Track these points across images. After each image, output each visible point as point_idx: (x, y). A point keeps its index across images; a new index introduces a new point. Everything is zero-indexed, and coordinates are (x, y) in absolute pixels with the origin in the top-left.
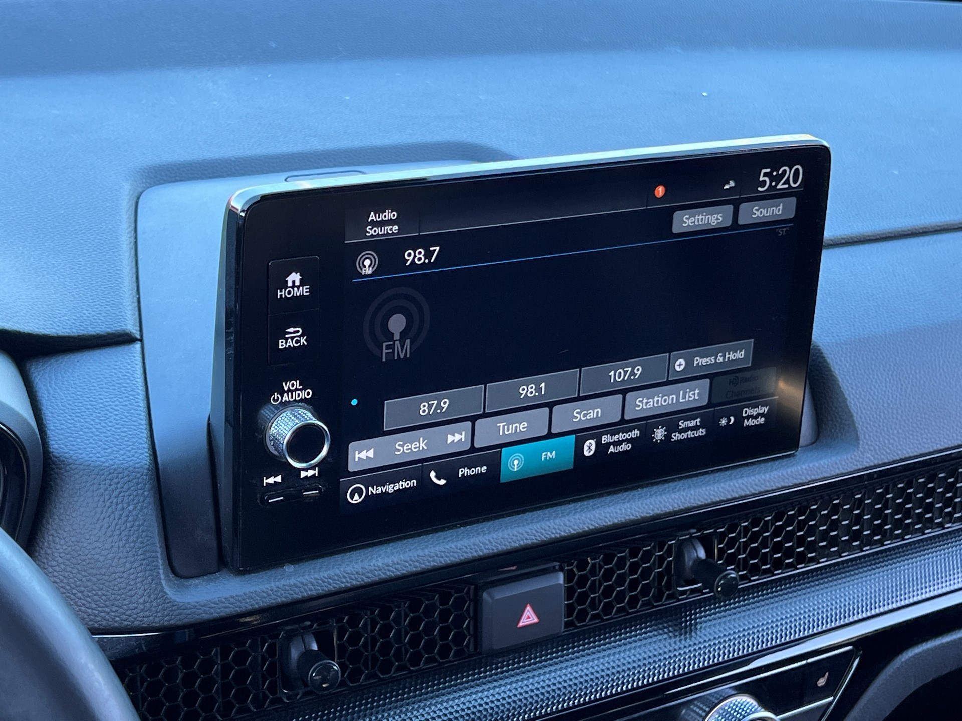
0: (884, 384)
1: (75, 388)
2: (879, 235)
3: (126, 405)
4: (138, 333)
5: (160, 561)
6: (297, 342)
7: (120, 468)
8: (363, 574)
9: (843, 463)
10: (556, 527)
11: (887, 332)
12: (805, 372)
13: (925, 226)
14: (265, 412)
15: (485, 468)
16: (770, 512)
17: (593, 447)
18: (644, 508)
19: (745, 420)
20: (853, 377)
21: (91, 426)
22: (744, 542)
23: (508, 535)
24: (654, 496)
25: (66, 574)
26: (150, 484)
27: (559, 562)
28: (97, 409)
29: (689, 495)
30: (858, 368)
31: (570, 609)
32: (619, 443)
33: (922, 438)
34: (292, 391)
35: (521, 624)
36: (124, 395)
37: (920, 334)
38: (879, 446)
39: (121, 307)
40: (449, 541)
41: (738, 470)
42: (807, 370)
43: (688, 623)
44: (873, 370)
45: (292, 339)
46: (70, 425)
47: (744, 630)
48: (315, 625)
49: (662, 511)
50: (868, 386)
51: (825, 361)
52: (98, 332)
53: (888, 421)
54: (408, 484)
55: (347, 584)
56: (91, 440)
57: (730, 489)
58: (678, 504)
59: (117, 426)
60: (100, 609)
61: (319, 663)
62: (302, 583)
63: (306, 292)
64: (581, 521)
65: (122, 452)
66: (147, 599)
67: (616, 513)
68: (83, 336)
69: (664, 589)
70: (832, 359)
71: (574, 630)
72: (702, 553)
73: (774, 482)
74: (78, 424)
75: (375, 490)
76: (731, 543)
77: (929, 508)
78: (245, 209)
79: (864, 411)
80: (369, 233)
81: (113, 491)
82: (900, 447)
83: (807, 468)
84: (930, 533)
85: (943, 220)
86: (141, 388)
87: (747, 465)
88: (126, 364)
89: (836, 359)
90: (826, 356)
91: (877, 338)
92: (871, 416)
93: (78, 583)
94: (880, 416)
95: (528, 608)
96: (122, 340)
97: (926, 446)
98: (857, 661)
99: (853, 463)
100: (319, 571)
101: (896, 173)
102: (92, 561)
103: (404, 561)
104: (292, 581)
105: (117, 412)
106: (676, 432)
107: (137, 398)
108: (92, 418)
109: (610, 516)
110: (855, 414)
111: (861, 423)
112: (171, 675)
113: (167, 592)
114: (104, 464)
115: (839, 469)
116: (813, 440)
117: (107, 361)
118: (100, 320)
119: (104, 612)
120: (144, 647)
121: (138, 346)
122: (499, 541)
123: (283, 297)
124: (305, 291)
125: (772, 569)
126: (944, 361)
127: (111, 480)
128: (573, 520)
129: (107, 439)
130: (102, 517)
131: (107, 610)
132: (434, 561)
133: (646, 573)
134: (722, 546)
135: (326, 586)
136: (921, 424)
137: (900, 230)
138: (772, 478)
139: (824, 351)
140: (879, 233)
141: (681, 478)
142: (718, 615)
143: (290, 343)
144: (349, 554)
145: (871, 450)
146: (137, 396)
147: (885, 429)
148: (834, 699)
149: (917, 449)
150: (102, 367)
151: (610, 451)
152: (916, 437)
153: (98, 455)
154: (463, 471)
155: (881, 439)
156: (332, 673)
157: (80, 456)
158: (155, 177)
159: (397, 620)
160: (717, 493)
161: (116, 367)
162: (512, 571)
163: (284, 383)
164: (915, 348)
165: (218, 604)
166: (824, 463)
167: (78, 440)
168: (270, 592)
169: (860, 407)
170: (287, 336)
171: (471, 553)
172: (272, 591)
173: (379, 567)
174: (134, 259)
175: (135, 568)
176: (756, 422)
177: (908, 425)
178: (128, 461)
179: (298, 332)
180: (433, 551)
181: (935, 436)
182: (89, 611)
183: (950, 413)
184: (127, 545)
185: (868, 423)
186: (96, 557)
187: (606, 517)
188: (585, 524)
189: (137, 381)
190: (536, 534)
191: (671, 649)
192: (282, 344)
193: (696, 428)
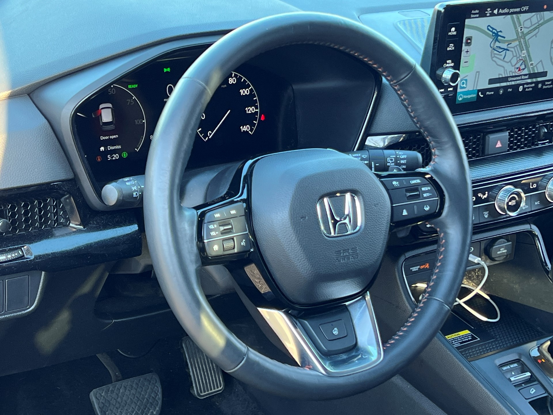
14: (442, 69)
15: (493, 92)
17: (522, 89)
27: (507, 128)
31: (509, 145)
32: (528, 88)
34: (449, 63)
35: (497, 146)
45: (451, 47)
54: (473, 96)
63: (455, 34)
75: (465, 97)
80: (471, 16)
95: (499, 141)
106: (544, 86)
123: (450, 35)
143: (450, 49)
144: (456, 116)
151: (526, 90)
154: (488, 93)
163: (447, 61)
170: (449, 46)
179: (452, 45)
192: (448, 49)
193: (550, 85)
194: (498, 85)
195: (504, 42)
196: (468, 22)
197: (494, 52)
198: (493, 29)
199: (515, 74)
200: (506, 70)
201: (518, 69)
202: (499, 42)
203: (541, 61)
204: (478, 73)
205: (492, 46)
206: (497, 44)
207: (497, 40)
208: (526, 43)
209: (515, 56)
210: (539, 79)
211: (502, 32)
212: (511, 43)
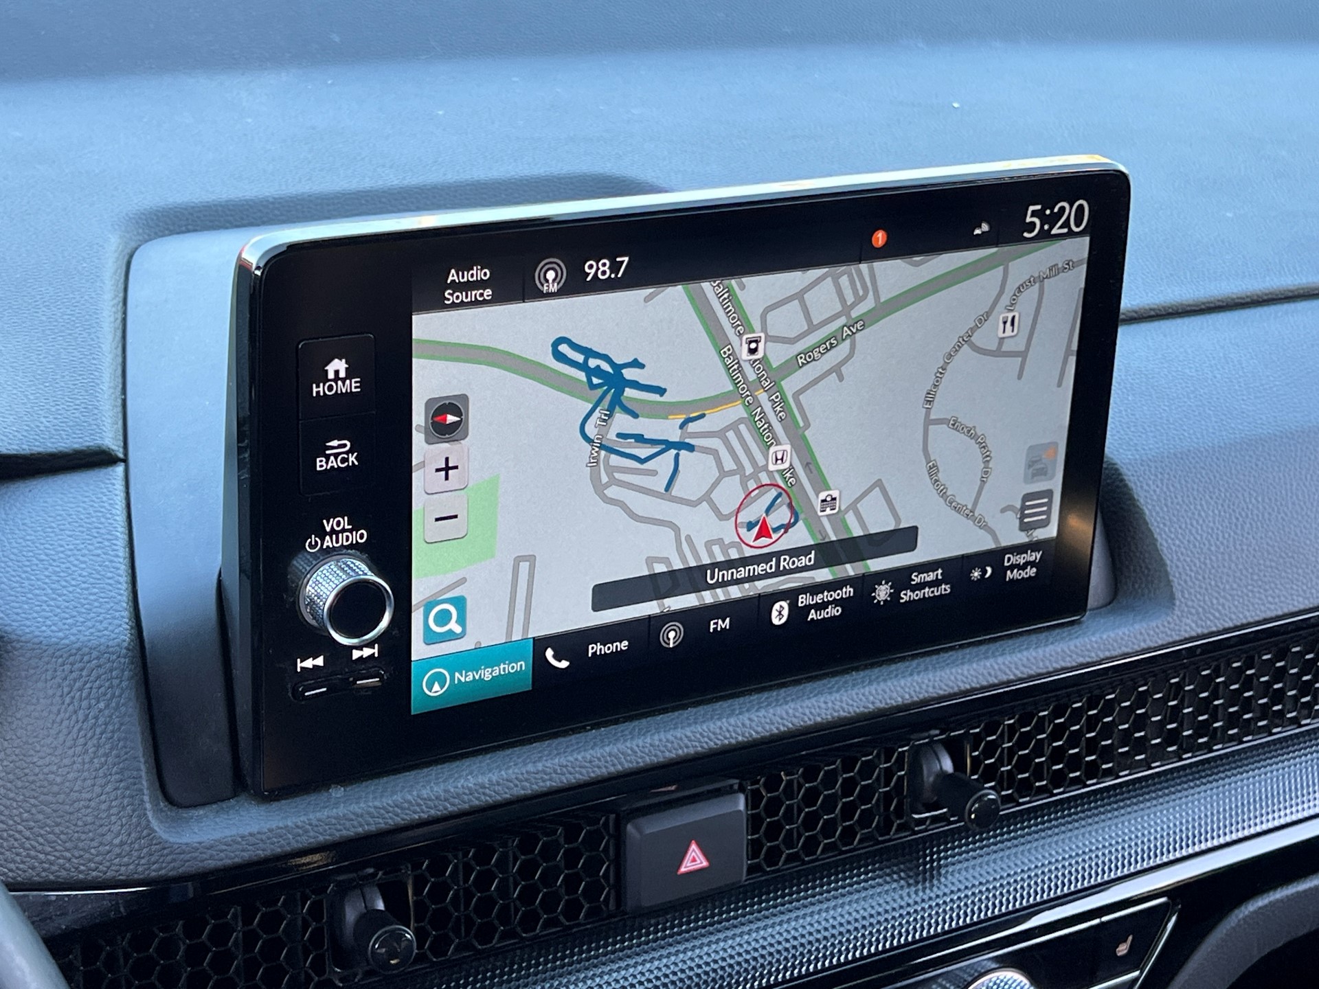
0: (1211, 519)
1: (24, 530)
2: (1203, 303)
3: (98, 555)
4: (121, 450)
5: (145, 783)
6: (344, 461)
7: (86, 646)
8: (446, 800)
9: (1152, 633)
10: (731, 729)
11: (1216, 442)
12: (1095, 501)
13: (1271, 290)
14: (298, 563)
15: (626, 643)
16: (1047, 705)
17: (786, 613)
18: (861, 700)
19: (1009, 572)
20: (1165, 509)
21: (45, 586)
22: (1008, 747)
23: (660, 740)
24: (875, 683)
25: (8, 803)
26: (130, 670)
27: (737, 778)
28: (54, 560)
29: (926, 681)
30: (1173, 495)
31: (755, 848)
32: (823, 606)
33: (1266, 597)
34: (337, 533)
35: (683, 869)
36: (95, 541)
37: (1263, 445)
38: (1203, 608)
39: (96, 411)
40: (573, 751)
41: (998, 644)
42: (1098, 500)
43: (928, 866)
44: (1195, 499)
45: (336, 455)
46: (15, 585)
47: (1009, 875)
48: (380, 873)
49: (887, 704)
50: (1188, 521)
51: (1126, 486)
52: (61, 449)
53: (1217, 571)
54: (513, 668)
55: (422, 814)
56: (45, 607)
57: (985, 672)
58: (909, 694)
59: (84, 586)
60: (57, 854)
61: (384, 930)
62: (354, 814)
63: (356, 387)
64: (768, 721)
65: (89, 624)
66: (125, 838)
67: (819, 707)
68: (39, 454)
69: (893, 818)
70: (1135, 483)
71: (761, 876)
72: (947, 765)
73: (1050, 661)
74: (26, 583)
75: (464, 677)
76: (990, 750)
77: (1278, 697)
78: (261, 265)
79: (1182, 558)
80: (449, 300)
81: (75, 680)
82: (1233, 609)
83: (1099, 640)
84: (1279, 732)
85: (1296, 283)
86: (120, 529)
87: (1011, 636)
88: (100, 495)
89: (1141, 482)
90: (1126, 478)
91: (1201, 452)
92: (1192, 564)
93: (26, 815)
94: (1205, 564)
95: (694, 847)
96: (97, 459)
97: (1272, 607)
98: (1174, 919)
99: (1166, 633)
100: (382, 797)
101: (1229, 215)
102: (46, 783)
103: (507, 780)
104: (341, 810)
105: (83, 566)
106: (906, 589)
107: (115, 545)
108: (47, 573)
109: (811, 713)
110: (1168, 562)
111: (1177, 575)
112: (167, 949)
113: (156, 828)
114: (63, 642)
115: (1145, 641)
116: (1108, 600)
117: (72, 490)
118: (64, 430)
119: (65, 858)
120: (122, 909)
121: (120, 469)
122: (647, 750)
123: (322, 394)
124: (353, 385)
125: (1050, 786)
126: (1298, 484)
127: (72, 664)
128: (756, 719)
129: (67, 604)
130: (58, 720)
131: (68, 855)
132: (550, 780)
133: (867, 794)
134: (977, 753)
135: (391, 818)
136: (1265, 576)
137: (1235, 296)
138: (1048, 655)
139: (1124, 470)
140: (1205, 300)
141: (914, 657)
142: (971, 853)
143: (333, 463)
144: (426, 770)
145: (1191, 614)
146: (114, 542)
147: (1213, 583)
148: (1141, 973)
149: (1258, 612)
150: (66, 499)
151: (810, 617)
152: (1257, 595)
153: (53, 628)
154: (595, 649)
155: (1207, 598)
156: (403, 945)
157: (27, 630)
158: (158, 226)
159: (503, 864)
160: (967, 678)
161: (86, 499)
162: (672, 792)
163: (325, 521)
164: (1257, 465)
165: (230, 845)
166: (1124, 634)
167: (26, 606)
168: (308, 827)
169: (1176, 552)
170: (328, 452)
171: (606, 767)
172: (310, 825)
173: (470, 789)
174: (120, 345)
175: (108, 793)
176: (1024, 574)
177: (1246, 577)
178: (98, 637)
179: (345, 446)
180: (549, 765)
181: (1284, 593)
182: (42, 856)
183: (1307, 559)
184: (96, 761)
185: (1187, 575)
186: (51, 777)
187: (805, 714)
188: (773, 724)
189: (115, 520)
190: (702, 740)
191: (903, 903)
192: (321, 464)
193: (935, 583)
194: (650, 608)
195: (665, 411)
196: (424, 326)
197: (607, 460)
198: (588, 353)
199: (740, 550)
200: (688, 538)
201: (756, 529)
202: (635, 415)
203: (879, 484)
204: (524, 567)
205: (591, 430)
206: (622, 422)
207: (617, 403)
208: (786, 408)
209: (731, 473)
210: (877, 565)
211: (642, 366)
212: (703, 416)
